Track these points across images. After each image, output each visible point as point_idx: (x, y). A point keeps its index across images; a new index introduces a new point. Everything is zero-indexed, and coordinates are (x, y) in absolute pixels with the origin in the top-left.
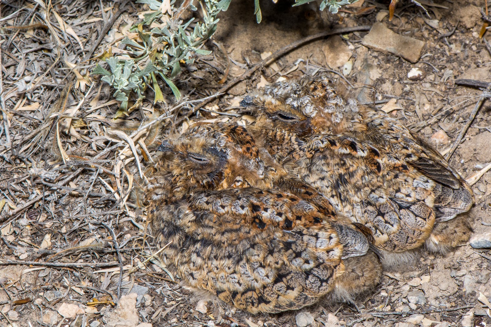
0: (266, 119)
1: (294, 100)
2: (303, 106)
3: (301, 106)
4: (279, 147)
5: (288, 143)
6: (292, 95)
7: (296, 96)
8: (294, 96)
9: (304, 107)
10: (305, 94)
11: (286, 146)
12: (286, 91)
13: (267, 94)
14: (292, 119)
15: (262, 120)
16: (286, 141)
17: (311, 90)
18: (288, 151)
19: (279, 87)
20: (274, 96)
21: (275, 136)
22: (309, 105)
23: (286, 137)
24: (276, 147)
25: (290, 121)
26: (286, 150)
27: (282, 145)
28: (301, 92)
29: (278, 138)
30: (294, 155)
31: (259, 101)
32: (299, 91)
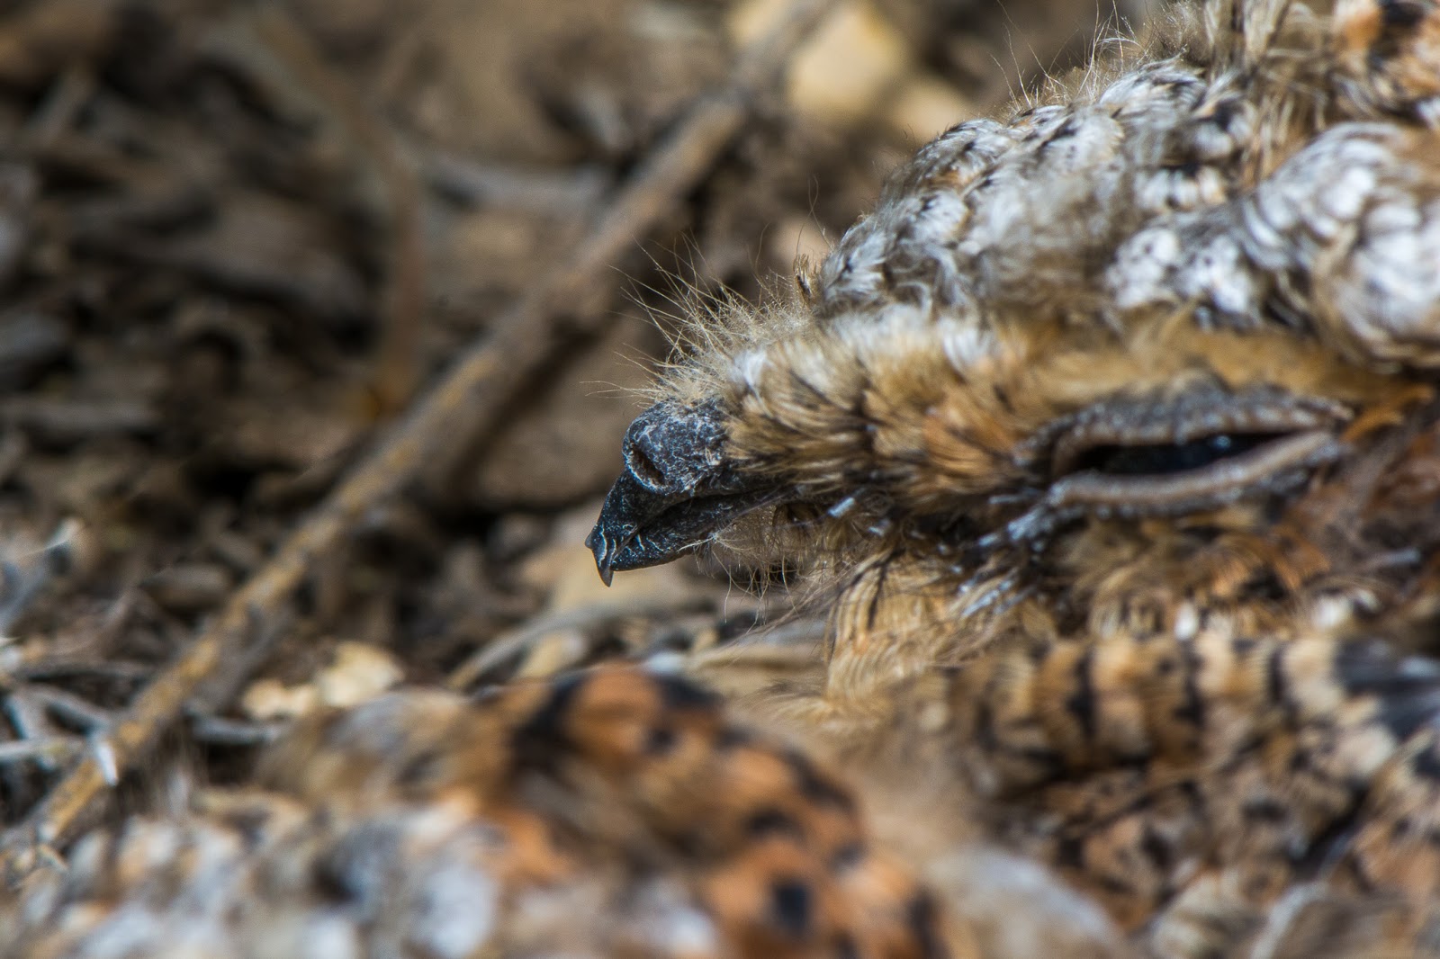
0: (950, 585)
1: (1199, 235)
2: (1319, 263)
3: (1301, 278)
4: (1171, 829)
5: (1255, 745)
6: (1153, 191)
7: (1210, 185)
8: (1185, 191)
9: (1344, 268)
10: (1306, 127)
11: (1251, 784)
12: (1061, 184)
13: (854, 303)
14: (1249, 441)
15: (903, 619)
16: (1231, 727)
17: (1355, 58)
18: (1295, 834)
19: (967, 173)
20: (943, 300)
21: (1084, 704)
22: (1399, 213)
23: (1213, 679)
24: (1129, 832)
25: (1236, 474)
26: (1266, 837)
27: (1189, 789)
28: (1243, 126)
29: (1122, 713)
30: (1373, 867)
31: (792, 412)
32: (1223, 118)
